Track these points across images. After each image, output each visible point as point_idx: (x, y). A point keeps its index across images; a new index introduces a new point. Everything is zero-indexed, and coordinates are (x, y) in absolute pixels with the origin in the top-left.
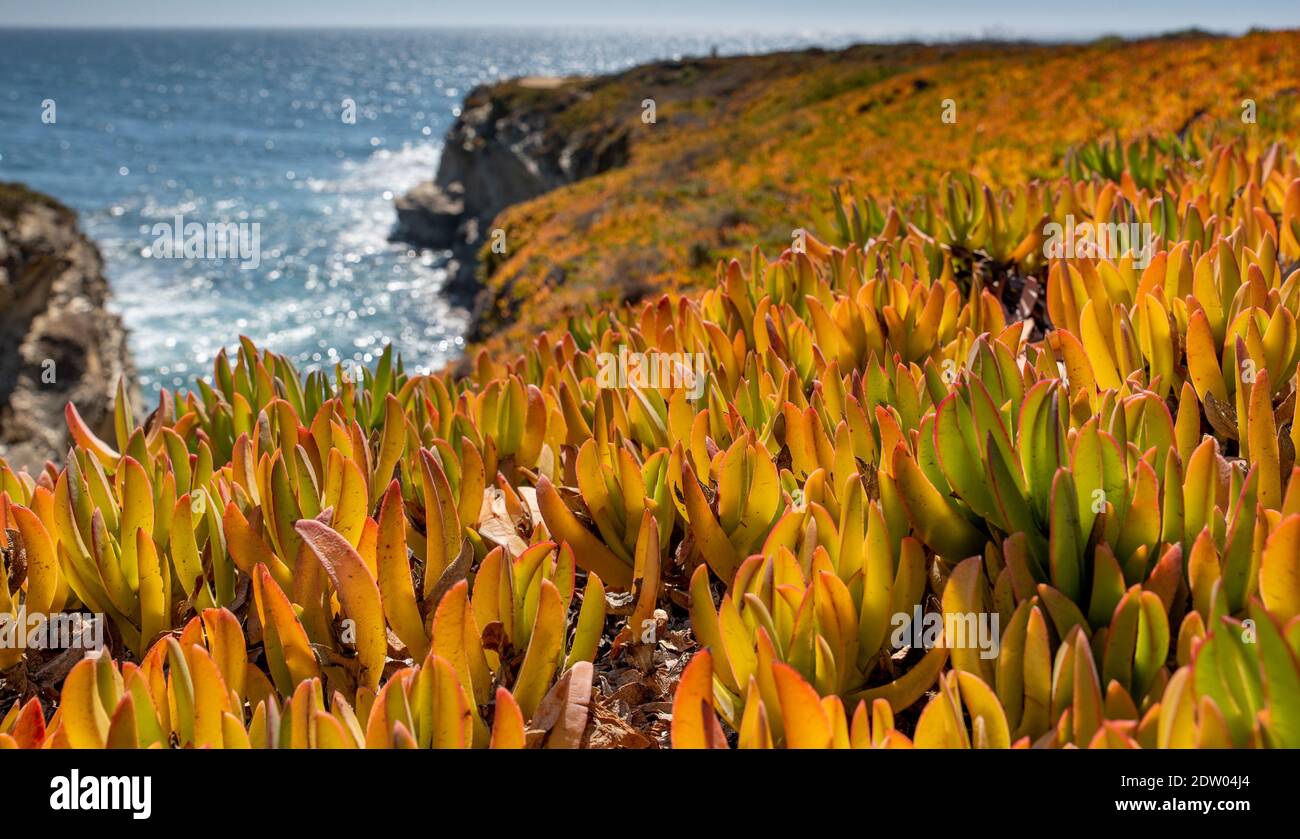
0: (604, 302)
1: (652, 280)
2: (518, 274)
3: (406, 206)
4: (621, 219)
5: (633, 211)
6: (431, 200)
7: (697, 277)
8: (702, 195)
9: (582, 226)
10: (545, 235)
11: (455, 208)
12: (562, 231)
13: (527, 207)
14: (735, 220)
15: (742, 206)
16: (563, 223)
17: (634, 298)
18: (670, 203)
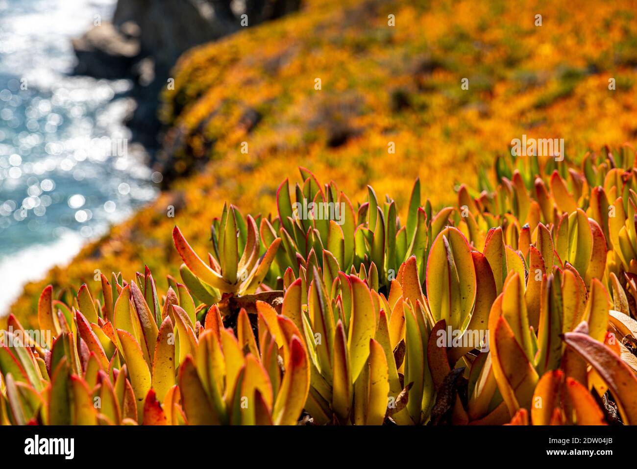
0: (310, 142)
1: (356, 123)
2: (212, 114)
3: (82, 47)
4: (309, 64)
5: (321, 56)
6: (106, 42)
7: (398, 120)
8: (390, 42)
9: (272, 69)
10: (234, 78)
11: (128, 49)
12: (251, 74)
13: (211, 50)
14: (432, 66)
15: (438, 54)
16: (252, 66)
17: (338, 141)
18: (360, 49)
